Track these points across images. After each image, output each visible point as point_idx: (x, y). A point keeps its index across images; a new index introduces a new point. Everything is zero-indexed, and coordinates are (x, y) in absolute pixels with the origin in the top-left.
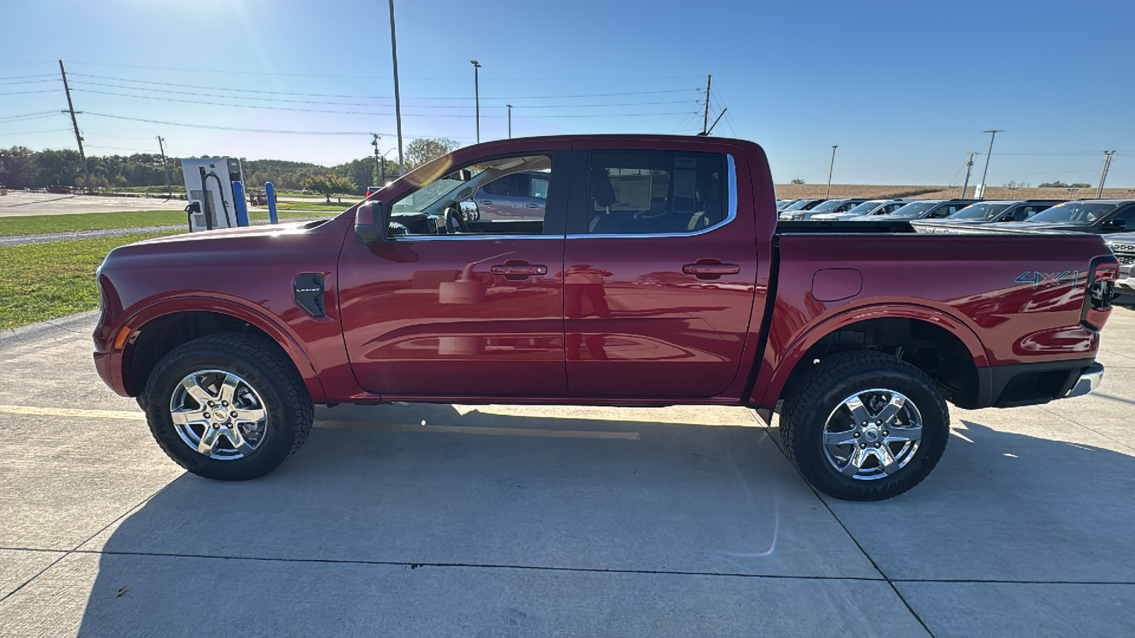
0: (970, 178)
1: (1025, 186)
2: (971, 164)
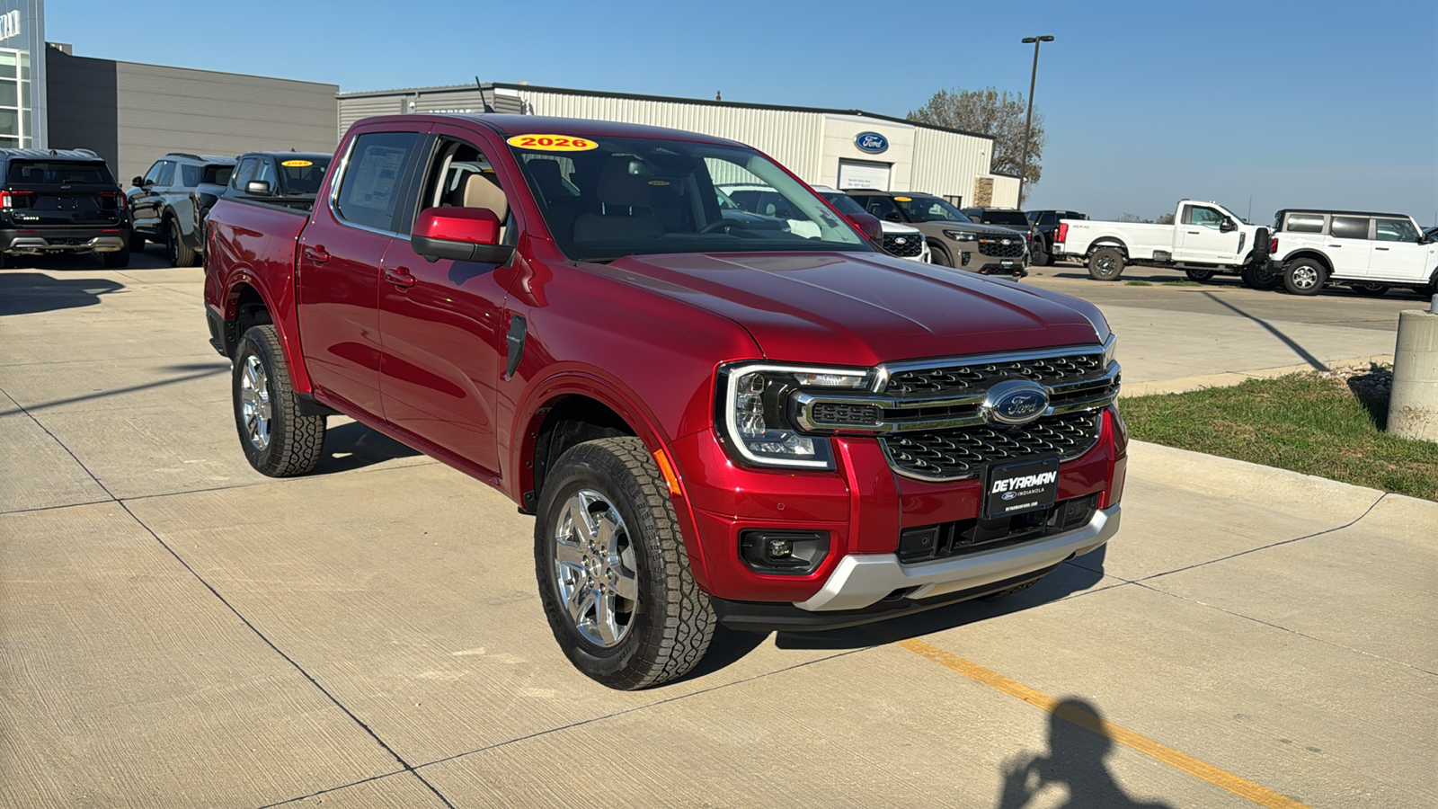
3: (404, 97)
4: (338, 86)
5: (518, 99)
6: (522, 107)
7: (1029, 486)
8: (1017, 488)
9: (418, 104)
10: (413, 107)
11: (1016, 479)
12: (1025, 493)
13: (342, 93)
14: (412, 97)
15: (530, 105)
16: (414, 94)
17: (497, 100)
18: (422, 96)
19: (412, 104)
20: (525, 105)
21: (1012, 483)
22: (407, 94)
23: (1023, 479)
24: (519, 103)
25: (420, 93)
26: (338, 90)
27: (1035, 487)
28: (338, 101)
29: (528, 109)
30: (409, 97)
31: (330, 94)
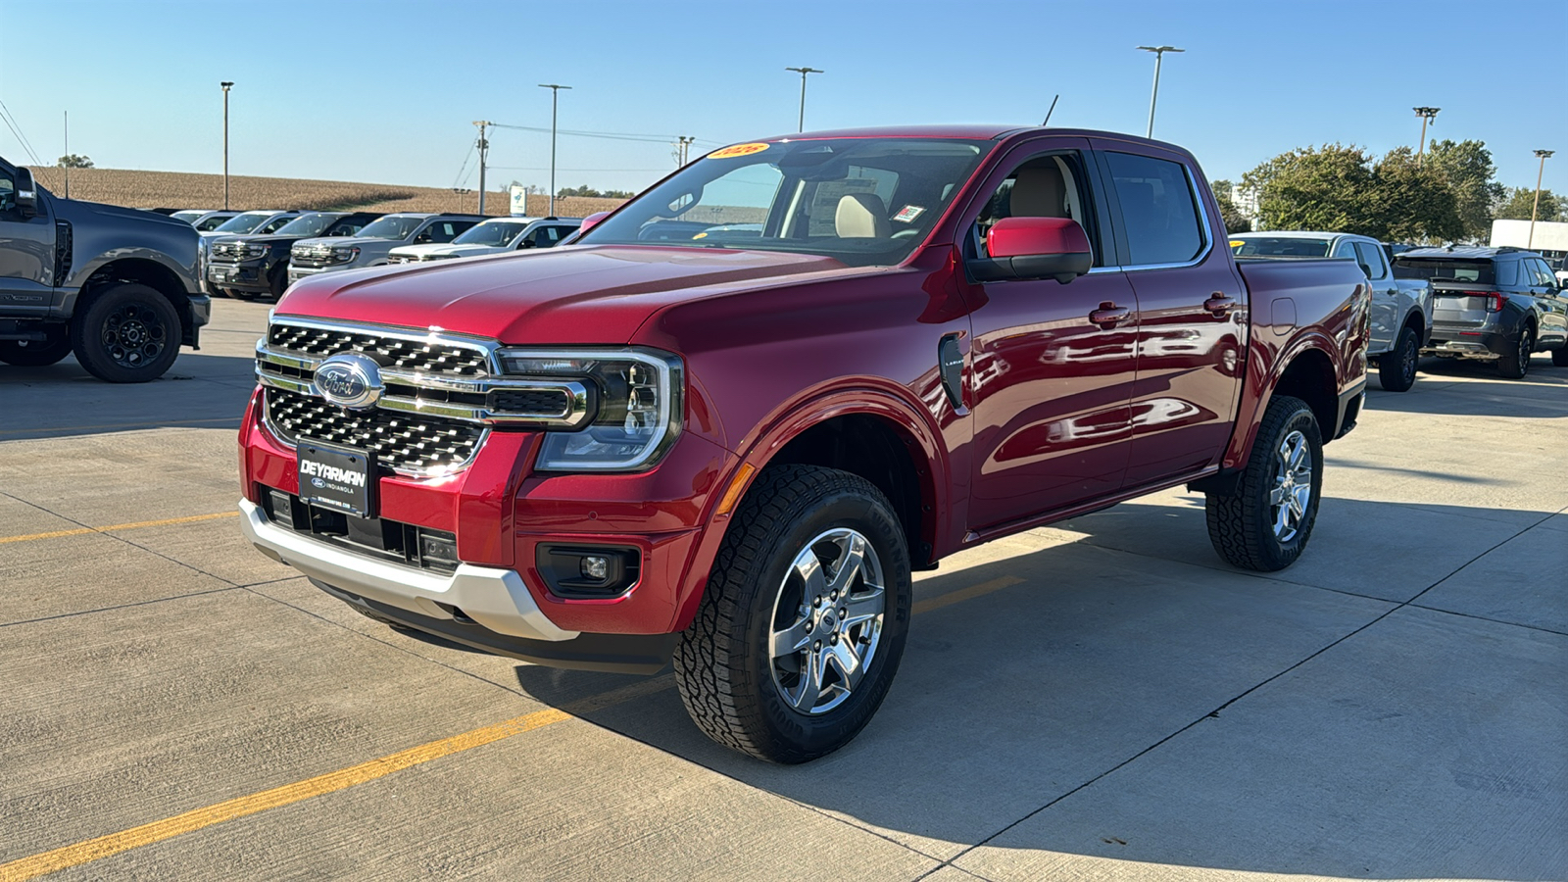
0: (487, 173)
1: (538, 193)
2: (483, 144)
7: (336, 479)
8: (324, 476)
11: (323, 466)
12: (333, 486)
21: (320, 469)
23: (329, 469)
27: (343, 484)
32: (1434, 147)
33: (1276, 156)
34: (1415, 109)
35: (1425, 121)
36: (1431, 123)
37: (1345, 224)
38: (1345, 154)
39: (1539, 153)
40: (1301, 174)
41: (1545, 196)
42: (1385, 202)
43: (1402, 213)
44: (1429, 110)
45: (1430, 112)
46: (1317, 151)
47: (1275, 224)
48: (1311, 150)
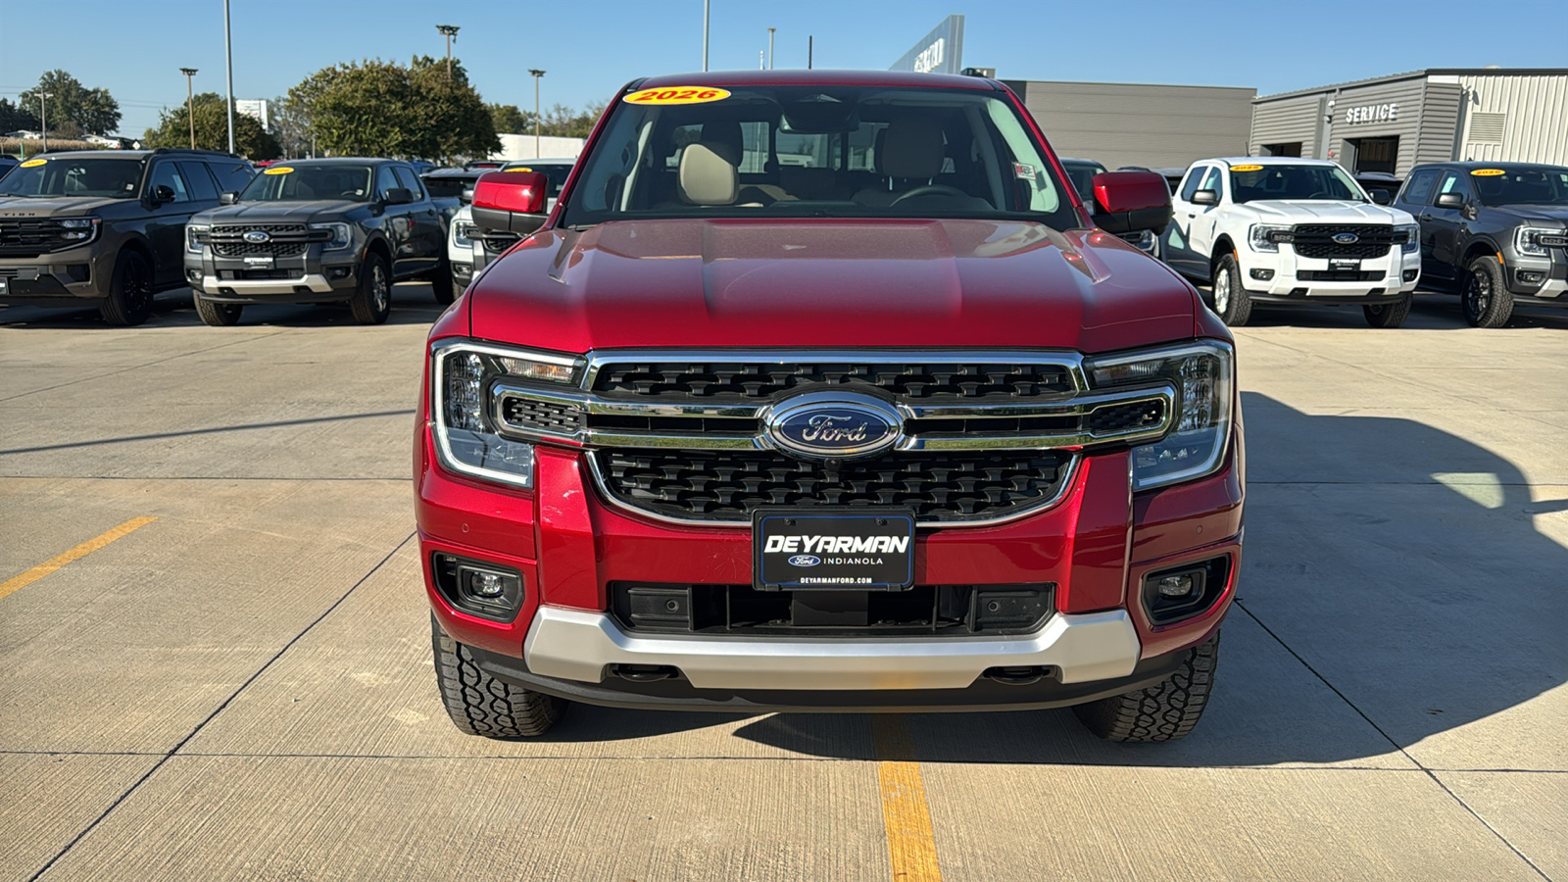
3: (1324, 95)
4: (1256, 90)
5: (1459, 87)
6: (1463, 96)
7: (846, 550)
8: (819, 550)
9: (1338, 102)
10: (1332, 107)
11: (816, 538)
12: (839, 561)
13: (1259, 97)
14: (1333, 95)
15: (1475, 93)
16: (1334, 91)
17: (1429, 90)
18: (1343, 92)
19: (1332, 103)
20: (1468, 93)
21: (808, 543)
22: (1327, 92)
23: (832, 539)
24: (1459, 92)
25: (1341, 90)
26: (1255, 94)
27: (860, 554)
28: (1254, 106)
29: (1471, 97)
30: (1329, 95)
31: (1245, 98)
32: (416, 62)
33: (316, 72)
34: (438, 27)
35: (449, 39)
36: (454, 41)
37: (400, 139)
38: (386, 70)
39: (534, 72)
40: (347, 88)
41: (513, 111)
42: (431, 118)
43: (448, 130)
44: (451, 28)
45: (453, 30)
46: (360, 66)
47: (331, 141)
48: (354, 65)
